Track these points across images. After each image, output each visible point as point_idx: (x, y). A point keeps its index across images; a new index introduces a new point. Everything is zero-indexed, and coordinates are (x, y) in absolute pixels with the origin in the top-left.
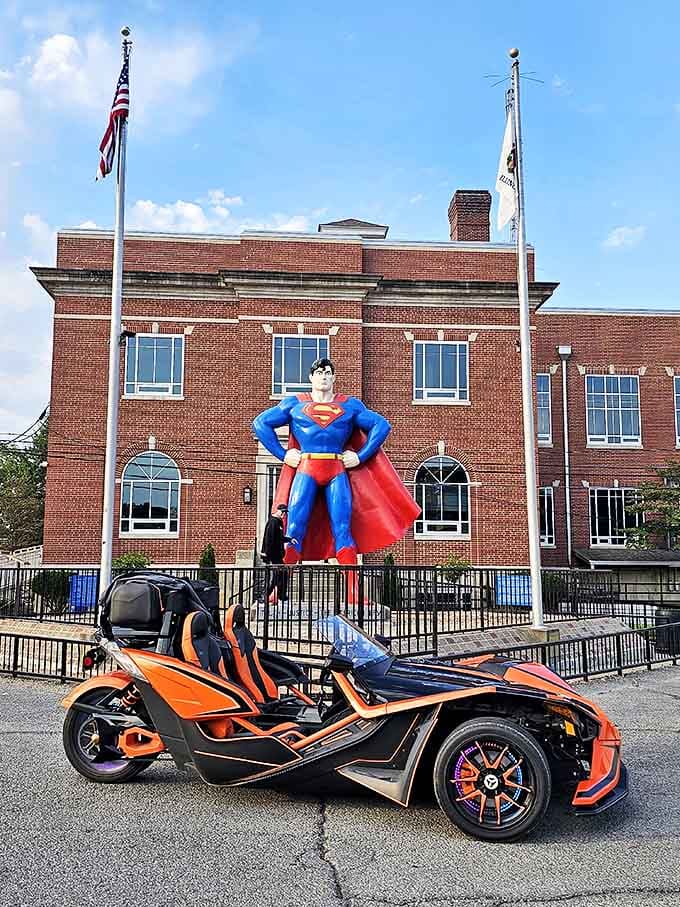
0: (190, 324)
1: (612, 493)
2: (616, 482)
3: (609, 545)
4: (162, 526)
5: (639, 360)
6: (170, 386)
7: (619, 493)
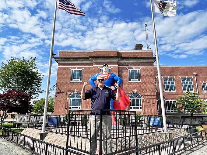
0: (83, 67)
1: (170, 101)
2: (171, 99)
3: (170, 112)
4: (77, 108)
5: (174, 75)
6: (80, 79)
7: (172, 101)
